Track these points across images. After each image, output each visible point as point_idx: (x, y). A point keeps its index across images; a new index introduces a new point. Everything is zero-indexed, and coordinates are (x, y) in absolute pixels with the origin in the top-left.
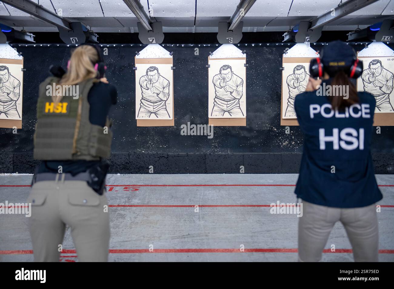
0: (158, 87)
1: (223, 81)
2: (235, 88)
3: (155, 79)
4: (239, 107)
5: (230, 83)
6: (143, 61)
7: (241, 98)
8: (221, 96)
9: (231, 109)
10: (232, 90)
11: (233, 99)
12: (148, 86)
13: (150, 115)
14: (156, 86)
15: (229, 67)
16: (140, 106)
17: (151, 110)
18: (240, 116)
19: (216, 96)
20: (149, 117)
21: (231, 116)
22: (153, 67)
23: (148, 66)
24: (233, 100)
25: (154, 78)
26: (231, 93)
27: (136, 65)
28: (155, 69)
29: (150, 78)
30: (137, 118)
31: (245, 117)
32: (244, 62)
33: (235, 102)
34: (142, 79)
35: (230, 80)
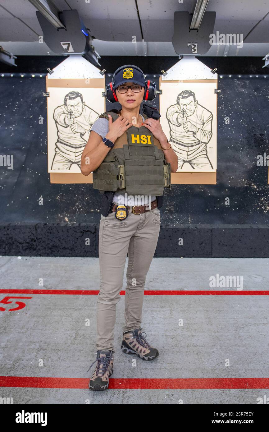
0: (83, 124)
1: (182, 115)
2: (200, 126)
3: (78, 111)
4: (206, 156)
5: (193, 118)
6: (59, 83)
7: (208, 142)
8: (178, 139)
9: (193, 158)
10: (195, 130)
11: (197, 143)
12: (67, 122)
13: (71, 166)
14: (78, 121)
15: (191, 94)
16: (55, 152)
17: (72, 159)
18: (208, 169)
19: (171, 138)
20: (69, 169)
21: (194, 168)
22: (74, 92)
23: (67, 90)
24: (196, 145)
25: (76, 109)
26: (194, 133)
27: (49, 90)
28: (78, 95)
29: (69, 109)
30: (50, 171)
31: (215, 170)
32: (215, 85)
33: (199, 148)
34: (58, 112)
35: (193, 113)
